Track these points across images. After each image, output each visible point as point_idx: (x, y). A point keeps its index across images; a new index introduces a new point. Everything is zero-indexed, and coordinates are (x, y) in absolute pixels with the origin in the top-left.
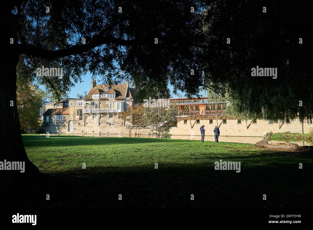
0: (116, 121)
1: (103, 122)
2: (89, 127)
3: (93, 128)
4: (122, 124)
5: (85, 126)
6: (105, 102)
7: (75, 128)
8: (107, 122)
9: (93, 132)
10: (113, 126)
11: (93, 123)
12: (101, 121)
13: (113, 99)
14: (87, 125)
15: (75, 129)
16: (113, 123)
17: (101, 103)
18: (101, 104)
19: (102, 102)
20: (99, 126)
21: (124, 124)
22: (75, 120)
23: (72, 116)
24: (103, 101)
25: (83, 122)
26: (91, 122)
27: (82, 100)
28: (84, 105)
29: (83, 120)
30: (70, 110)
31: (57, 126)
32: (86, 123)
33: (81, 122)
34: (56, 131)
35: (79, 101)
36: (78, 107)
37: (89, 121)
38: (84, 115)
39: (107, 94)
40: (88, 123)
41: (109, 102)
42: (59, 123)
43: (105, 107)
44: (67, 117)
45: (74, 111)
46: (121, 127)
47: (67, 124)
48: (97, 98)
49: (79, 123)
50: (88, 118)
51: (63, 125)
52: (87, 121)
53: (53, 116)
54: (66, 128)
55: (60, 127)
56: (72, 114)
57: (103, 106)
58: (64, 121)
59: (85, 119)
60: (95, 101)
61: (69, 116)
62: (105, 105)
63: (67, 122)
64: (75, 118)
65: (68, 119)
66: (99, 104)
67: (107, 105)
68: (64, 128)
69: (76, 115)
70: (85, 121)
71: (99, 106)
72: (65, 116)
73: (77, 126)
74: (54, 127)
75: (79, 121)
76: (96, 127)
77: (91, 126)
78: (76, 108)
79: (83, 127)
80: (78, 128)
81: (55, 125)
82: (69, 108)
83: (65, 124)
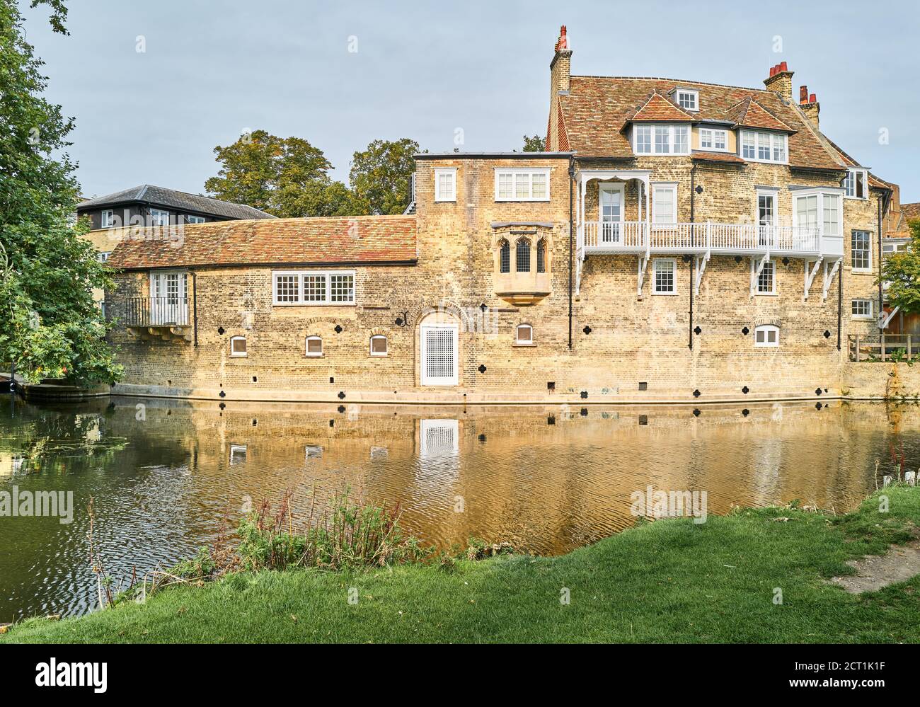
0: (793, 314)
1: (713, 322)
2: (607, 354)
3: (641, 359)
4: (827, 334)
5: (570, 345)
6: (728, 186)
7: (481, 359)
8: (739, 323)
9: (643, 386)
10: (776, 344)
11: (643, 328)
12: (703, 315)
13: (775, 171)
14: (585, 344)
15: (482, 369)
16: (777, 330)
17: (699, 190)
18: (704, 195)
19: (709, 181)
20: (690, 346)
21: (834, 337)
23: (450, 276)
24: (717, 178)
25: (552, 317)
26: (626, 319)
27: (547, 161)
28: (564, 196)
29: (557, 308)
30: (431, 227)
31: (285, 348)
32: (583, 326)
33: (535, 320)
34: (278, 386)
35: (513, 166)
36: (509, 212)
37: (604, 310)
38: (562, 266)
39: (736, 130)
40: (602, 327)
41: (756, 187)
42: (314, 325)
43: (730, 215)
44: (401, 281)
45: (468, 241)
46: (818, 356)
47: (400, 334)
48: (672, 153)
49: (521, 324)
50: (598, 290)
51: (357, 344)
52: (589, 310)
53: (249, 272)
54: (387, 363)
55: (318, 357)
56: (454, 263)
57: (713, 208)
58: (365, 308)
59: (571, 300)
60: (660, 171)
61: (427, 275)
62: (731, 205)
63: (405, 320)
64: (477, 291)
65: (412, 295)
66: (690, 193)
67: (739, 202)
68: (366, 363)
69: (493, 266)
70: (570, 316)
71: (689, 208)
72: (384, 275)
73: (503, 345)
74: (253, 355)
75: (518, 311)
76: (667, 353)
77: (623, 350)
78: (489, 216)
79: (557, 353)
80: (512, 361)
81: (271, 345)
82: (423, 215)
83: (376, 335)
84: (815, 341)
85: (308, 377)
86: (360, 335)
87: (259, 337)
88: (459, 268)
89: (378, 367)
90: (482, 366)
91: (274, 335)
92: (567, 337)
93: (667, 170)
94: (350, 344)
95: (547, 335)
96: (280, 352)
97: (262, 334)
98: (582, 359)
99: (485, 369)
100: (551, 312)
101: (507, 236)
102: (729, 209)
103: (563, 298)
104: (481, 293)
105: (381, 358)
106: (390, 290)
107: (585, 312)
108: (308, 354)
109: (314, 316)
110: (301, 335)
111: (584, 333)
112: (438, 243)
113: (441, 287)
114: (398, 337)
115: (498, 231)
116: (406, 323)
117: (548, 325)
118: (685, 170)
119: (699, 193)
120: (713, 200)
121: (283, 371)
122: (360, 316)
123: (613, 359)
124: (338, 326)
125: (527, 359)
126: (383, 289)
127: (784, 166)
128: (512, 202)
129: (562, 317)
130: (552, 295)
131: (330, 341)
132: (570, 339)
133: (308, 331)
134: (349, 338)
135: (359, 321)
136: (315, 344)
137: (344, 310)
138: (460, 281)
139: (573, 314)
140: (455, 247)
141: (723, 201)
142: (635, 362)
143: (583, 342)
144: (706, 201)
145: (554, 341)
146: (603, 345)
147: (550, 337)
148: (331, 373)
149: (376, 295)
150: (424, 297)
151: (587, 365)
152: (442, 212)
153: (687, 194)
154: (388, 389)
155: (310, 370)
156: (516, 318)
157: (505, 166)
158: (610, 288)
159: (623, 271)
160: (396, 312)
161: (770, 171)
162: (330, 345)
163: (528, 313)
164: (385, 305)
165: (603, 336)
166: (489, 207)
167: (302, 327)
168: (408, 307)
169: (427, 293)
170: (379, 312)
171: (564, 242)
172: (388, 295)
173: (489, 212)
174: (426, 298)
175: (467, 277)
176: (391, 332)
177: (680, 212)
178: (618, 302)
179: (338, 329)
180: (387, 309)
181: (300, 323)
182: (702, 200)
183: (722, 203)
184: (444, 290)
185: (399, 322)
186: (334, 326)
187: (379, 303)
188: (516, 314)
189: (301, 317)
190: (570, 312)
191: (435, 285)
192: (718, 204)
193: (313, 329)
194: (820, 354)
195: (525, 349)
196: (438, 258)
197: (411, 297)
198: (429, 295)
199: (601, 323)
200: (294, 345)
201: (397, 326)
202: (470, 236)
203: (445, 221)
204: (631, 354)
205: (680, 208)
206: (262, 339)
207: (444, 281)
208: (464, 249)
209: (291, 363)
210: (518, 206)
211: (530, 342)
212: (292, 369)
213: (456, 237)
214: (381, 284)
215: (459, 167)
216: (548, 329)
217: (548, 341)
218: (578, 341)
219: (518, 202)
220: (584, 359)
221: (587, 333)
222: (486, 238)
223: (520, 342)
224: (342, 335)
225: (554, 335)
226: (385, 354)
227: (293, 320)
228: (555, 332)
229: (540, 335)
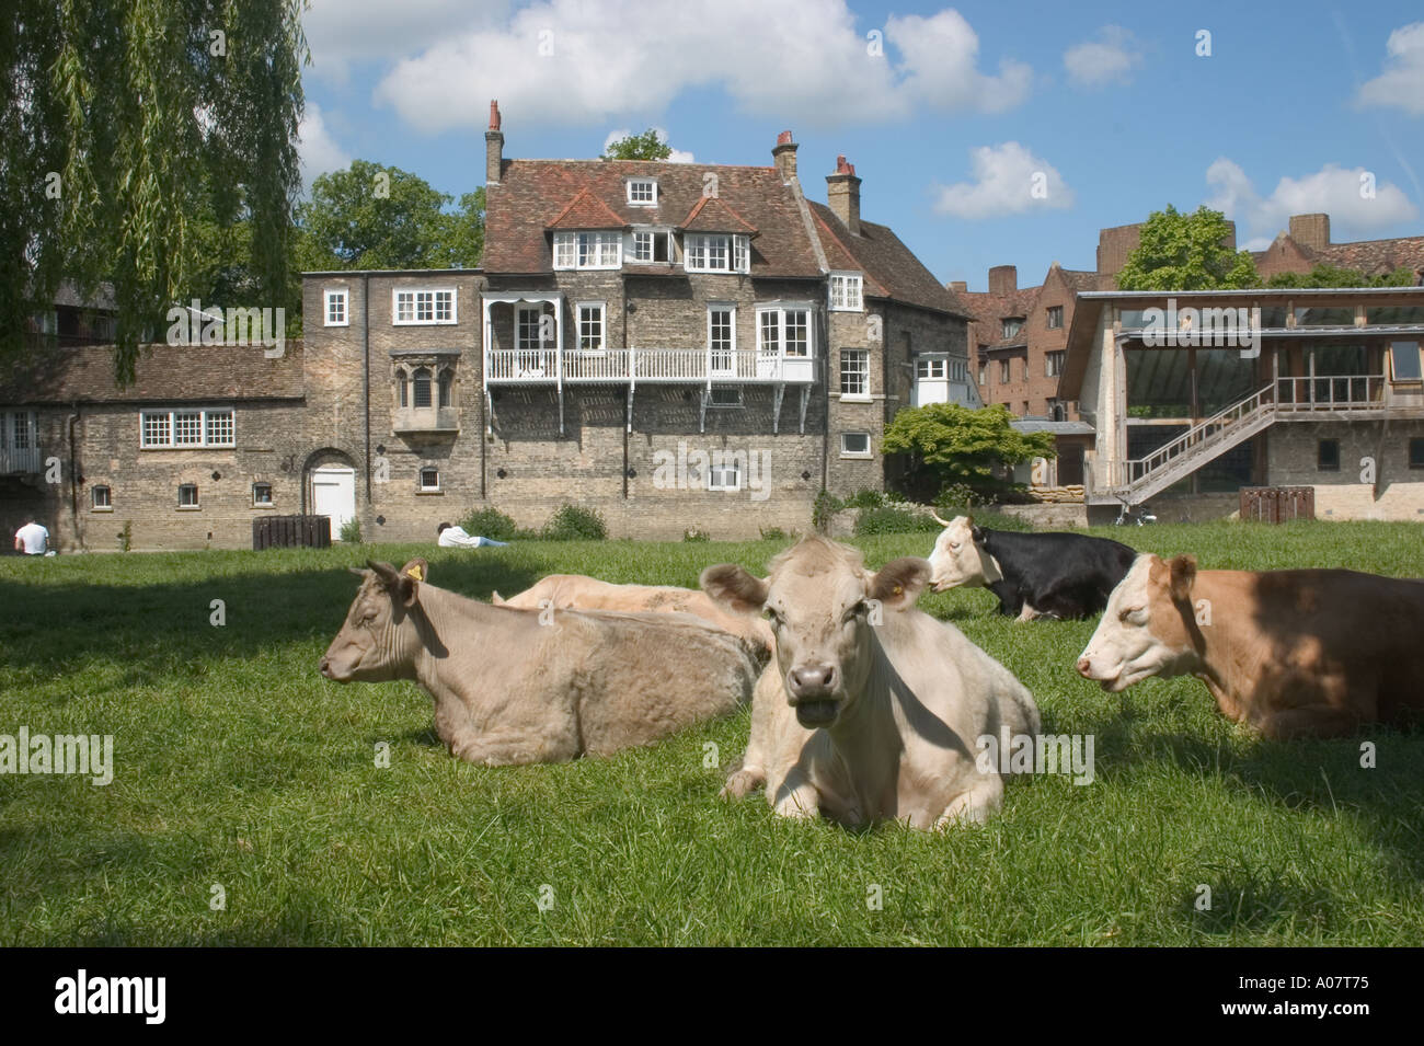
1: (652, 463)
2: (526, 501)
6: (668, 303)
7: (380, 509)
12: (640, 455)
13: (731, 282)
14: (500, 490)
15: (381, 520)
18: (639, 314)
19: (644, 298)
20: (625, 491)
21: (816, 479)
22: (382, 449)
24: (654, 293)
25: (461, 459)
26: (547, 460)
27: (456, 278)
28: (474, 319)
29: (466, 448)
30: (321, 356)
31: (156, 499)
32: (496, 468)
33: (441, 462)
35: (413, 285)
36: (410, 339)
37: (521, 449)
38: (471, 399)
40: (518, 469)
41: (706, 302)
42: (188, 472)
43: (673, 336)
44: (287, 419)
46: (794, 503)
47: (286, 480)
48: (598, 266)
49: (424, 467)
50: (514, 427)
51: (237, 493)
52: (504, 450)
54: (273, 514)
55: (194, 510)
56: (346, 399)
57: (652, 328)
58: (246, 451)
59: (481, 438)
60: (587, 287)
61: (315, 412)
62: (675, 324)
63: (293, 464)
64: (374, 429)
65: (300, 435)
66: (622, 312)
67: (686, 320)
68: (249, 514)
69: (391, 399)
70: (481, 457)
71: (621, 329)
72: (268, 412)
73: (405, 493)
74: (119, 508)
75: (420, 452)
76: (596, 499)
78: (387, 342)
79: (466, 500)
80: (416, 510)
81: (139, 496)
82: (312, 342)
83: (260, 481)
84: (790, 483)
85: (182, 532)
86: (241, 482)
88: (352, 403)
90: (381, 515)
91: (143, 483)
92: (479, 482)
93: (595, 286)
94: (230, 493)
95: (456, 480)
96: (149, 504)
97: (129, 483)
99: (384, 519)
100: (459, 452)
101: (405, 366)
102: (672, 329)
103: (476, 437)
104: (378, 432)
105: (265, 507)
106: (275, 430)
107: (498, 452)
108: (182, 506)
109: (189, 461)
110: (173, 483)
111: (499, 477)
112: (328, 375)
114: (284, 484)
115: (396, 361)
116: (293, 467)
117: (456, 469)
118: (615, 287)
119: (634, 312)
120: (652, 319)
121: (153, 524)
122: (241, 461)
123: (532, 506)
124: (216, 473)
125: (434, 508)
126: (267, 429)
127: (745, 275)
128: (412, 326)
129: (472, 459)
130: (460, 433)
131: (208, 489)
132: (483, 485)
133: (182, 478)
134: (228, 486)
135: (240, 466)
136: (189, 492)
137: (222, 453)
138: (354, 419)
139: (487, 455)
140: (347, 379)
141: (665, 319)
143: (500, 486)
144: (642, 321)
145: (462, 486)
146: (520, 490)
147: (459, 482)
148: (209, 526)
149: (258, 436)
150: (313, 437)
152: (332, 339)
153: (619, 313)
155: (184, 523)
156: (419, 460)
157: (404, 285)
160: (281, 455)
161: (726, 283)
162: (207, 494)
163: (432, 455)
164: (269, 447)
165: (520, 481)
166: (387, 333)
167: (174, 474)
168: (295, 449)
169: (317, 433)
170: (263, 455)
171: (474, 371)
172: (272, 435)
173: (387, 338)
174: (315, 438)
176: (276, 479)
177: (611, 335)
178: (538, 440)
179: (216, 476)
180: (271, 451)
181: (172, 470)
182: (638, 319)
183: (664, 322)
184: (336, 429)
185: (284, 467)
186: (211, 472)
187: (262, 445)
188: (419, 456)
189: (175, 462)
190: (481, 452)
191: (325, 423)
192: (658, 324)
193: (187, 478)
194: (797, 499)
195: (431, 496)
196: (328, 393)
197: (299, 437)
198: (319, 435)
199: (518, 465)
200: (166, 495)
201: (283, 472)
202: (365, 367)
203: (338, 350)
205: (611, 330)
206: (129, 488)
207: (336, 419)
208: (356, 381)
209: (163, 516)
210: (421, 331)
211: (436, 489)
212: (164, 522)
213: (349, 367)
214: (263, 423)
215: (353, 286)
217: (456, 487)
218: (492, 487)
219: (420, 325)
221: (503, 477)
222: (383, 369)
223: (426, 489)
224: (221, 483)
225: (463, 480)
226: (270, 504)
227: (163, 466)
228: (465, 476)
229: (447, 480)
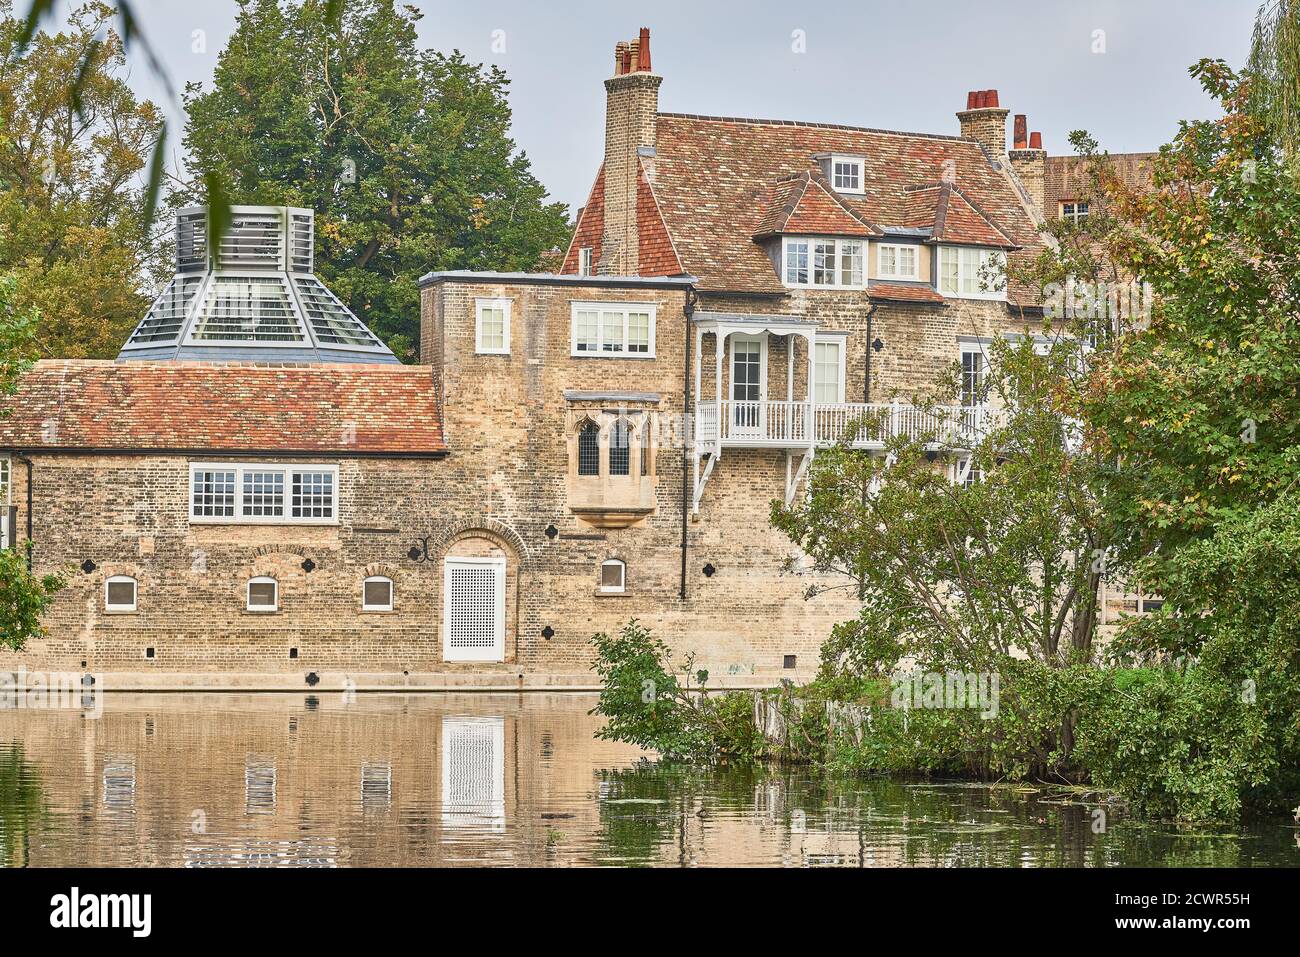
2: (738, 609)
3: (788, 618)
5: (683, 595)
6: (918, 339)
7: (547, 617)
9: (790, 661)
13: (987, 312)
14: (705, 593)
15: (548, 633)
17: (878, 345)
18: (885, 352)
19: (891, 331)
22: (552, 532)
23: (498, 479)
24: (903, 324)
25: (657, 548)
26: (767, 552)
27: (652, 293)
28: (677, 350)
29: (664, 534)
30: (468, 396)
31: (210, 598)
32: (702, 563)
33: (631, 552)
34: (195, 664)
35: (599, 299)
36: (592, 374)
37: (735, 537)
38: (672, 465)
39: (932, 247)
40: (730, 565)
41: (958, 341)
42: (264, 558)
43: (921, 385)
44: (417, 485)
45: (528, 421)
47: (416, 574)
48: (838, 285)
49: (608, 559)
50: (726, 505)
51: (340, 591)
52: (711, 538)
53: (147, 463)
54: (394, 624)
55: (272, 614)
56: (504, 457)
57: (897, 374)
58: (355, 530)
59: (685, 520)
60: (821, 313)
61: (461, 476)
62: (923, 370)
63: (425, 550)
64: (543, 503)
65: (438, 509)
66: (863, 350)
67: (934, 364)
68: (356, 624)
69: (566, 463)
70: (684, 546)
71: (863, 374)
72: (387, 474)
73: (581, 595)
74: (150, 610)
75: (603, 538)
76: (827, 609)
77: (762, 602)
78: (562, 380)
79: (663, 608)
80: (594, 620)
81: (184, 592)
82: (456, 375)
83: (375, 575)
85: (251, 648)
86: (346, 575)
87: (162, 578)
88: (513, 466)
89: (377, 631)
90: (548, 628)
91: (191, 574)
92: (678, 581)
93: (832, 313)
94: (328, 591)
95: (648, 578)
96: (200, 604)
97: (168, 573)
98: (700, 617)
99: (552, 633)
100: (654, 539)
101: (595, 415)
102: (919, 375)
103: (673, 517)
104: (547, 508)
105: (383, 614)
106: (400, 501)
107: (706, 541)
108: (251, 608)
109: (265, 542)
110: (240, 574)
111: (704, 575)
112: (478, 424)
113: (484, 497)
114: (412, 580)
115: (576, 406)
116: (426, 556)
117: (650, 562)
118: (857, 314)
119: (877, 350)
120: (897, 361)
121: (204, 637)
122: (347, 543)
123: (746, 617)
124: (308, 560)
125: (617, 617)
126: (387, 499)
127: (1002, 303)
128: (597, 358)
129: (672, 548)
130: (657, 513)
131: (293, 585)
132: (683, 584)
133: (254, 568)
134: (327, 581)
135: (346, 552)
136: (263, 592)
137: (318, 533)
138: (515, 488)
139: (689, 543)
140: (507, 430)
141: (911, 362)
142: (778, 622)
143: (705, 591)
144: (887, 363)
145: (657, 588)
146: (731, 595)
147: (653, 582)
148: (293, 641)
149: (375, 509)
150: (456, 513)
151: (708, 627)
152: (486, 371)
153: (861, 351)
154: (394, 667)
155: (255, 636)
156: (601, 549)
157: (587, 298)
158: (743, 502)
159: (763, 475)
160: (409, 537)
161: (980, 312)
162: (292, 592)
163: (619, 542)
164: (390, 525)
165: (732, 581)
166: (562, 366)
167: (243, 561)
168: (430, 529)
169: (462, 507)
170: (381, 537)
171: (675, 425)
172: (395, 508)
173: (562, 373)
174: (459, 514)
175: (526, 481)
176: (400, 572)
177: (850, 381)
178: (757, 525)
179: (308, 566)
180: (395, 531)
181: (239, 555)
182: (882, 361)
183: (910, 366)
184: (489, 502)
185: (414, 554)
186: (300, 560)
187: (380, 521)
188: (602, 543)
189: (242, 544)
190: (684, 540)
191: (474, 493)
192: (904, 368)
193: (263, 565)
195: (614, 600)
196: (479, 449)
197: (436, 512)
198: (465, 509)
199: (730, 559)
200: (228, 592)
201: (410, 561)
202: (531, 413)
203: (491, 385)
204: (773, 609)
205: (850, 374)
206: (168, 581)
207: (490, 487)
208: (520, 434)
209: (221, 624)
210: (606, 365)
211: (620, 589)
212: (222, 633)
213: (509, 414)
214: (383, 489)
215: (516, 296)
216: (649, 569)
217: (648, 588)
218: (695, 588)
219: (607, 358)
220: (703, 617)
221: (709, 575)
222: (556, 416)
223: (606, 589)
224: (314, 575)
225: (659, 578)
226: (388, 608)
227: (227, 549)
228: (660, 572)
229: (637, 578)
